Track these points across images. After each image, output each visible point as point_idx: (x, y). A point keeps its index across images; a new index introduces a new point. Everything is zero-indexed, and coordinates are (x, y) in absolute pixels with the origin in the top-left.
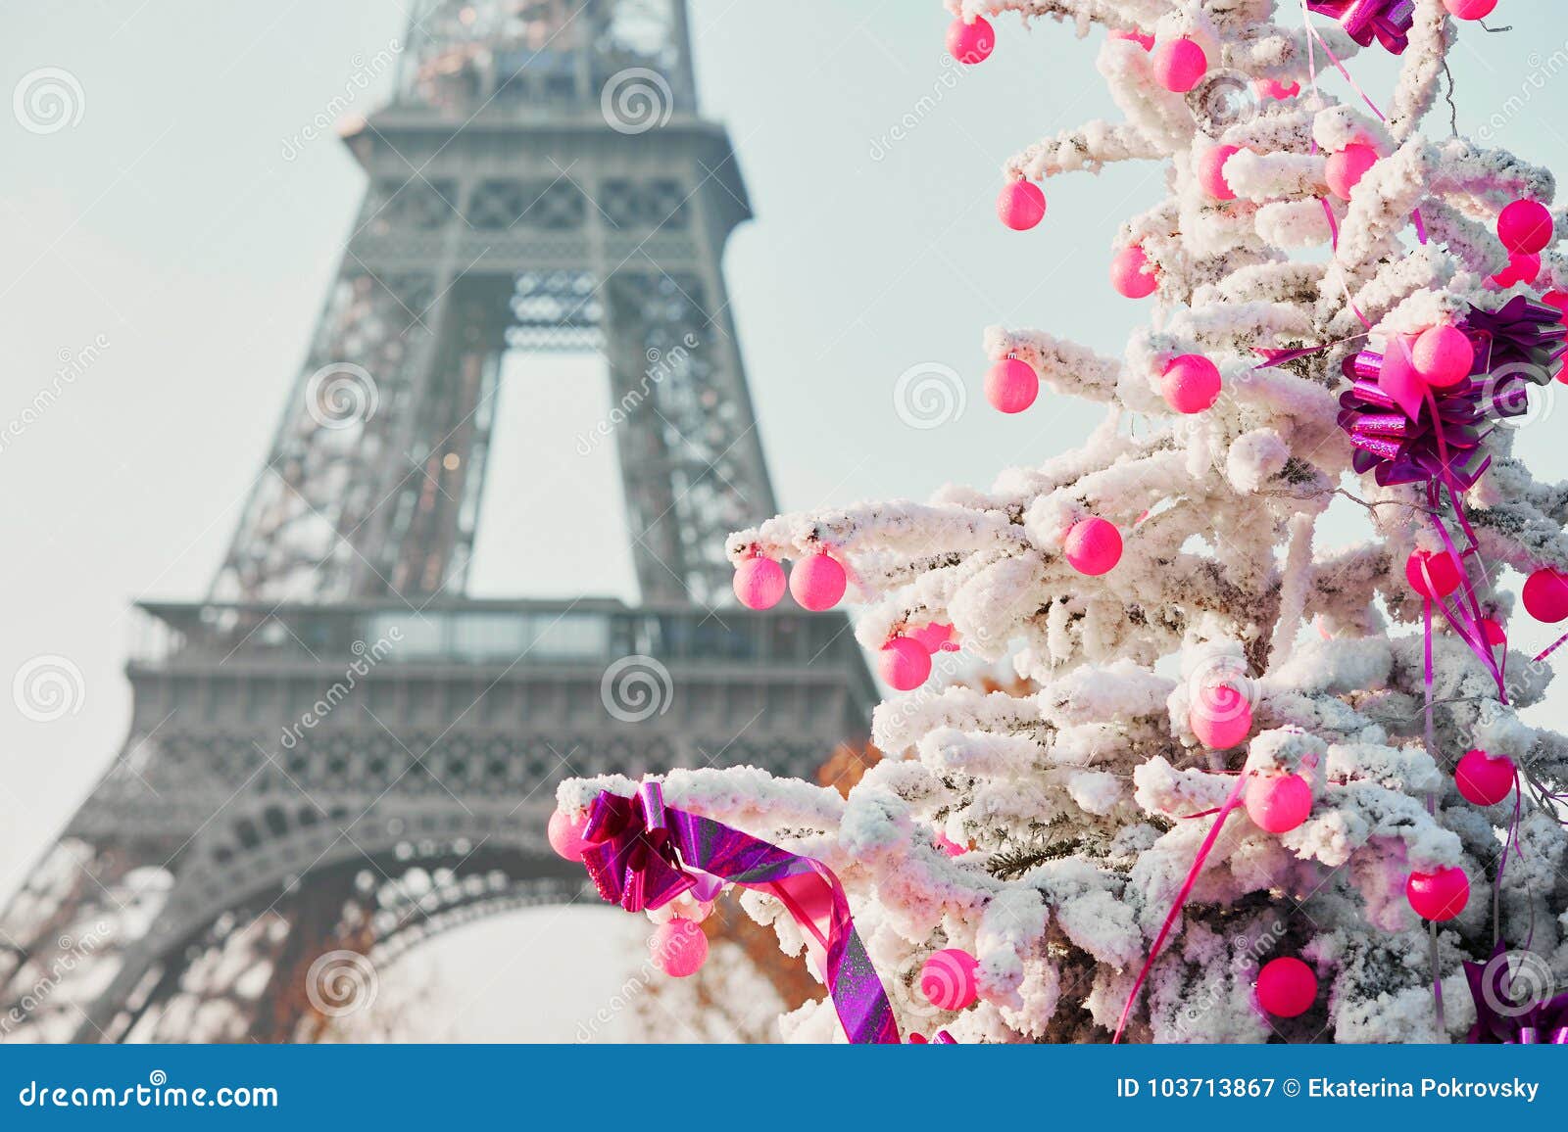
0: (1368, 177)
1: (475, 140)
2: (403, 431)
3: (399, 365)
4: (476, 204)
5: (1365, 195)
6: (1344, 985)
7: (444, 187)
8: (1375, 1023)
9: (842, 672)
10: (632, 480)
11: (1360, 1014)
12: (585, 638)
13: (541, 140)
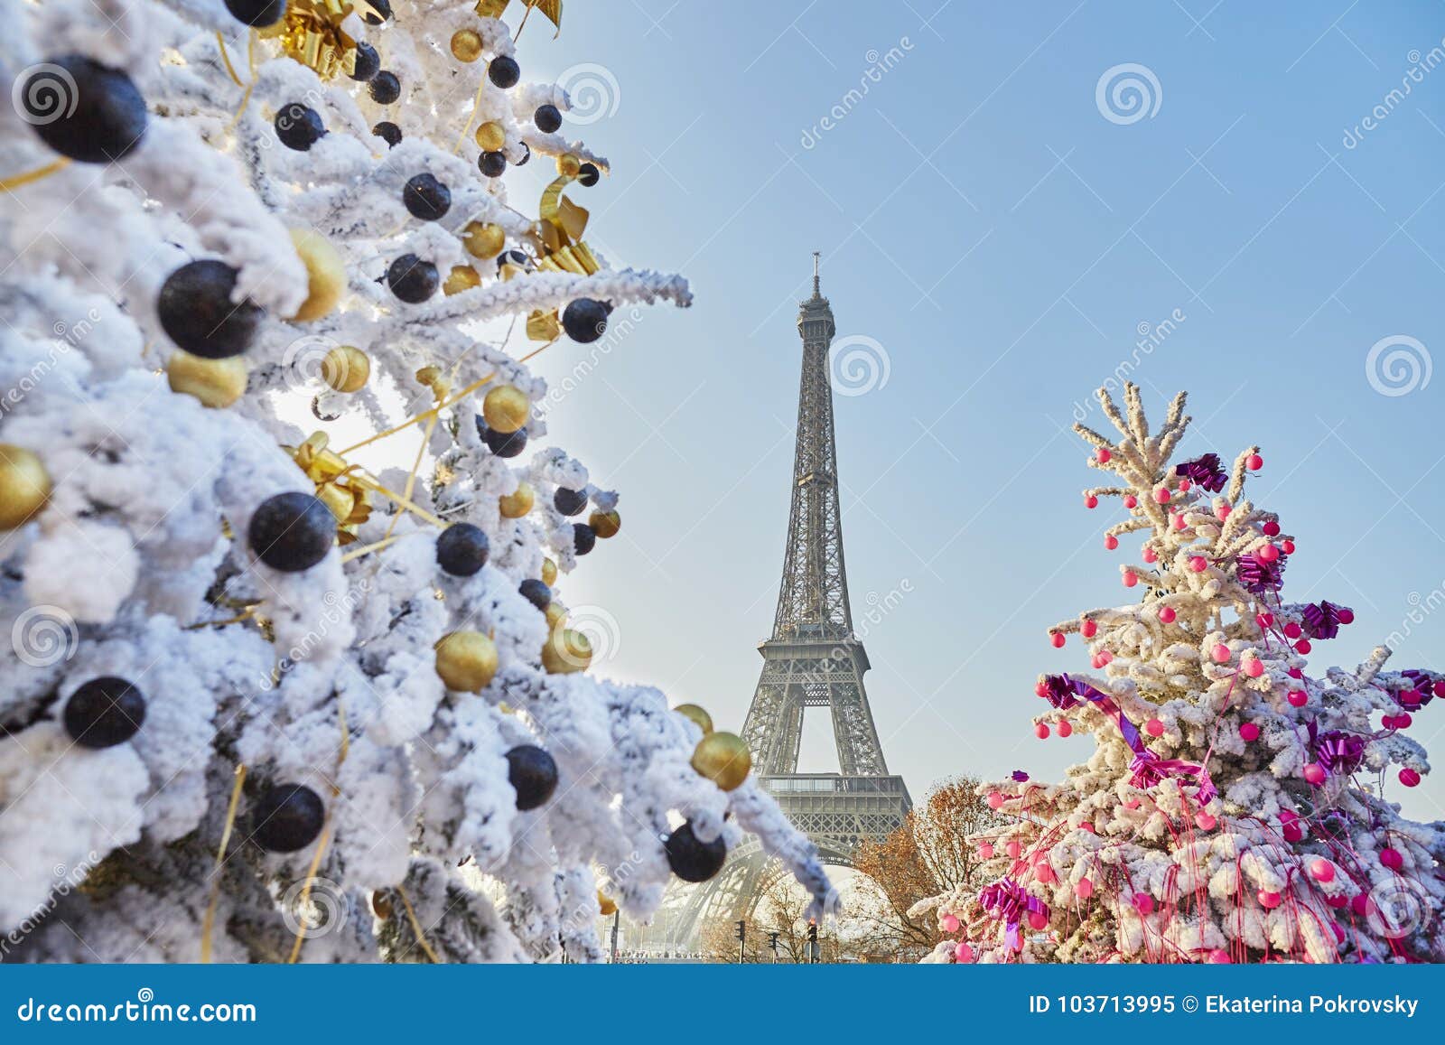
0: (1231, 514)
1: (793, 649)
2: (778, 728)
3: (776, 710)
4: (795, 666)
5: (1230, 520)
6: (1267, 730)
7: (786, 661)
8: (1281, 739)
9: (900, 795)
10: (839, 741)
11: (1276, 737)
12: (828, 785)
13: (812, 647)
